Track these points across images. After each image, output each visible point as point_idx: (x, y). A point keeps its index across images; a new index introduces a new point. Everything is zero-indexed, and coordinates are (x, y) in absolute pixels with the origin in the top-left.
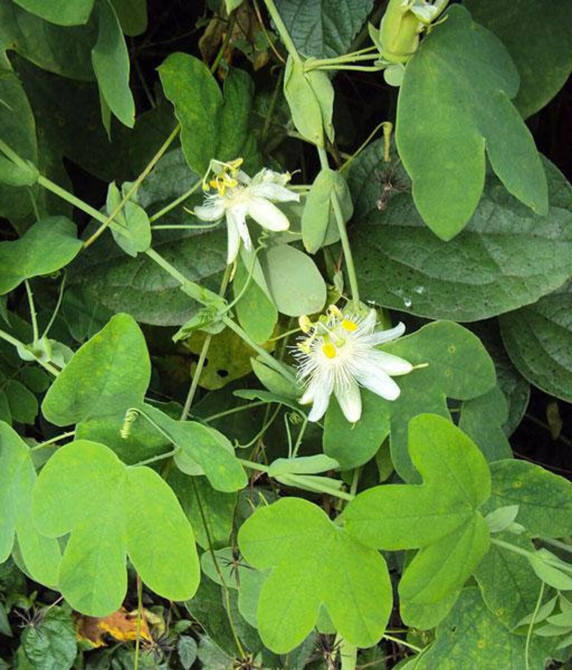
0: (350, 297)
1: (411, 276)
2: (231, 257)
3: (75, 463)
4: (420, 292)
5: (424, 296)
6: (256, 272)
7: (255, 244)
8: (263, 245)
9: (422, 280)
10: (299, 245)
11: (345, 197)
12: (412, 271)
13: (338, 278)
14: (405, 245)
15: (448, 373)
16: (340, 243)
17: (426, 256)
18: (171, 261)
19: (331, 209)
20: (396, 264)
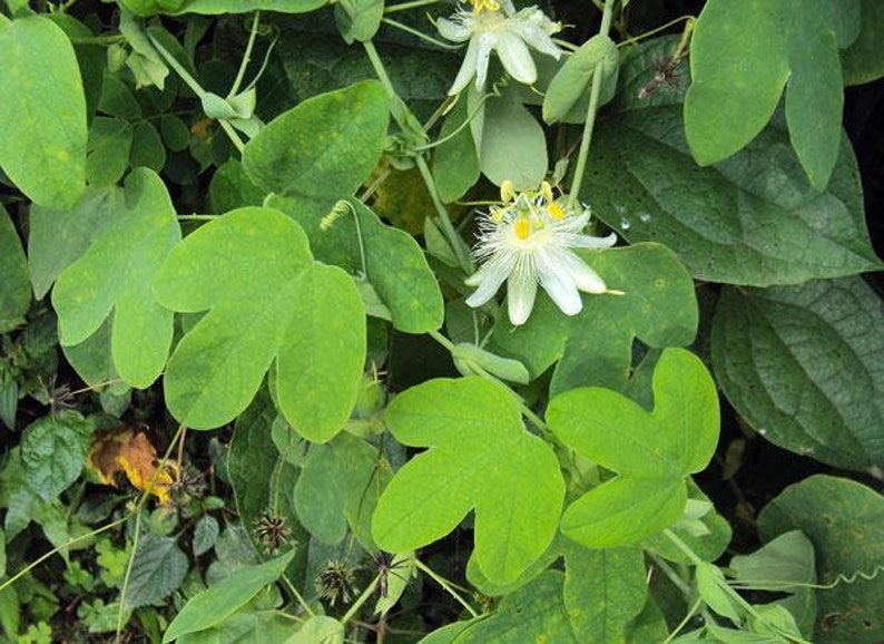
0: (567, 192)
1: (643, 198)
2: (456, 89)
3: (252, 232)
4: (645, 218)
5: (647, 226)
6: (476, 121)
7: (488, 87)
8: (497, 93)
9: (652, 208)
10: (536, 110)
11: (611, 76)
12: (645, 193)
13: (562, 165)
14: (652, 163)
15: (646, 309)
16: (581, 127)
17: (668, 185)
18: (386, 64)
19: (590, 83)
20: (631, 179)
